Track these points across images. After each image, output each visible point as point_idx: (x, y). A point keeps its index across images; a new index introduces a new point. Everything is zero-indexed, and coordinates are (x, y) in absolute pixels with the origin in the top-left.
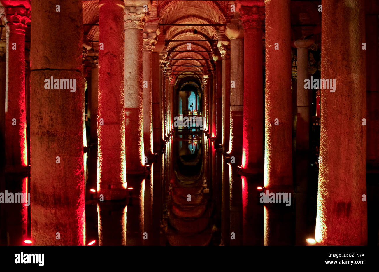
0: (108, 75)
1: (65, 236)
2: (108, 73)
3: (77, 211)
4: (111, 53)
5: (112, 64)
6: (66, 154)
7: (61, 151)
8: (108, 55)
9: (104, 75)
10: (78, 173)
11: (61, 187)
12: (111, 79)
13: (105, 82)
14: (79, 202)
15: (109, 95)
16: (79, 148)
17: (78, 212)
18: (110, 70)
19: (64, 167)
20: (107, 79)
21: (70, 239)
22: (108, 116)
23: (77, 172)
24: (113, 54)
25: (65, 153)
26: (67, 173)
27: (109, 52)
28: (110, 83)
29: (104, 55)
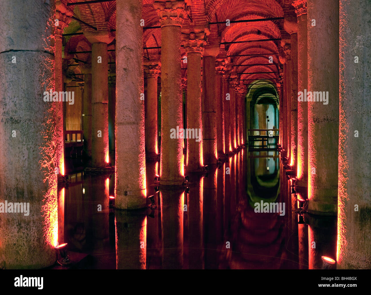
0: (124, 71)
1: (28, 234)
2: (125, 69)
3: (43, 207)
4: (127, 47)
5: (128, 59)
6: (31, 143)
7: (25, 139)
8: (125, 49)
9: (120, 71)
10: (46, 165)
11: (24, 179)
12: (127, 75)
13: (122, 79)
14: (47, 198)
15: (126, 93)
16: (47, 137)
17: (46, 208)
18: (126, 66)
19: (29, 158)
20: (123, 76)
21: (34, 239)
22: (125, 116)
23: (45, 163)
24: (129, 49)
25: (29, 142)
26: (32, 164)
27: (125, 46)
28: (127, 80)
29: (120, 49)
